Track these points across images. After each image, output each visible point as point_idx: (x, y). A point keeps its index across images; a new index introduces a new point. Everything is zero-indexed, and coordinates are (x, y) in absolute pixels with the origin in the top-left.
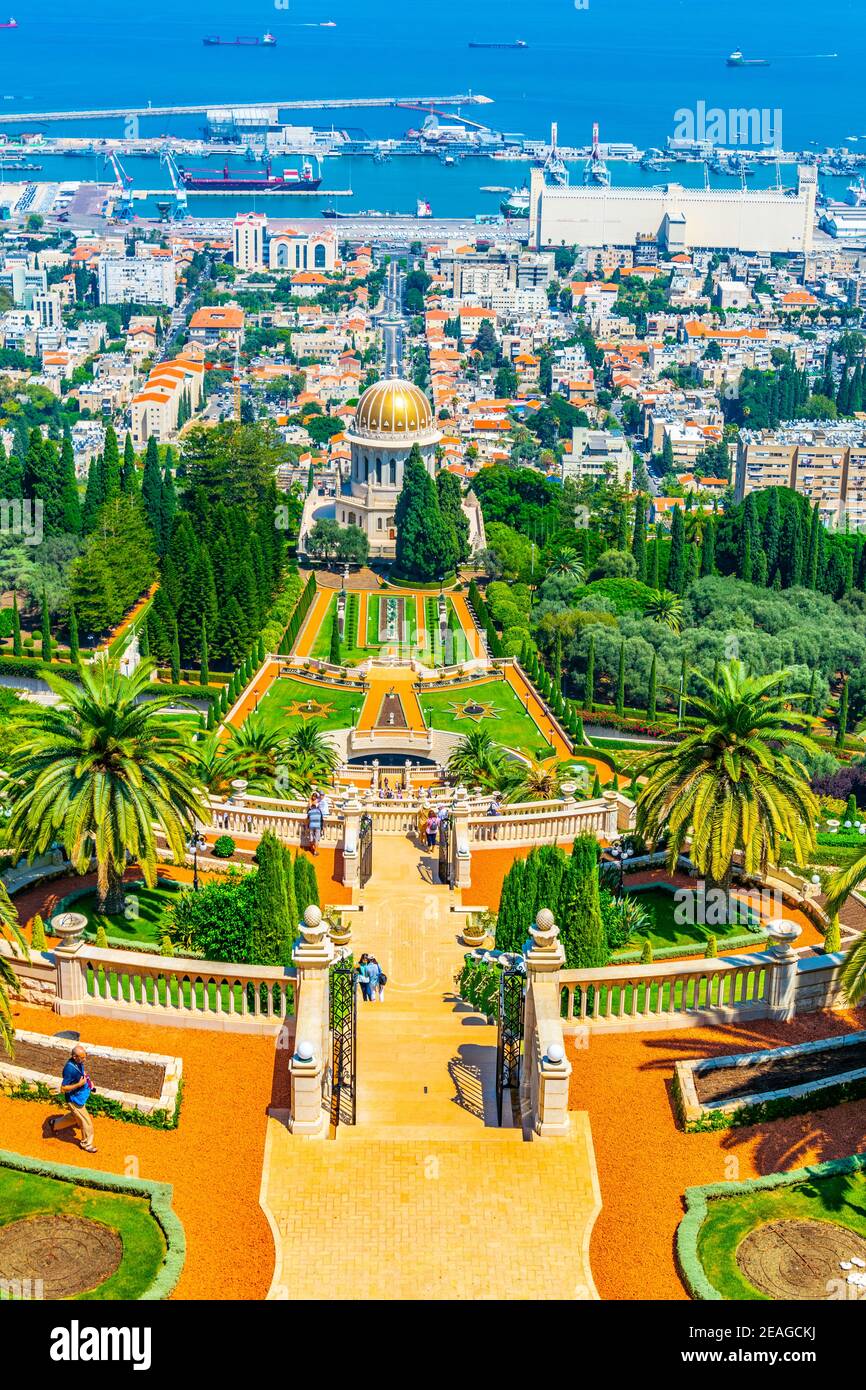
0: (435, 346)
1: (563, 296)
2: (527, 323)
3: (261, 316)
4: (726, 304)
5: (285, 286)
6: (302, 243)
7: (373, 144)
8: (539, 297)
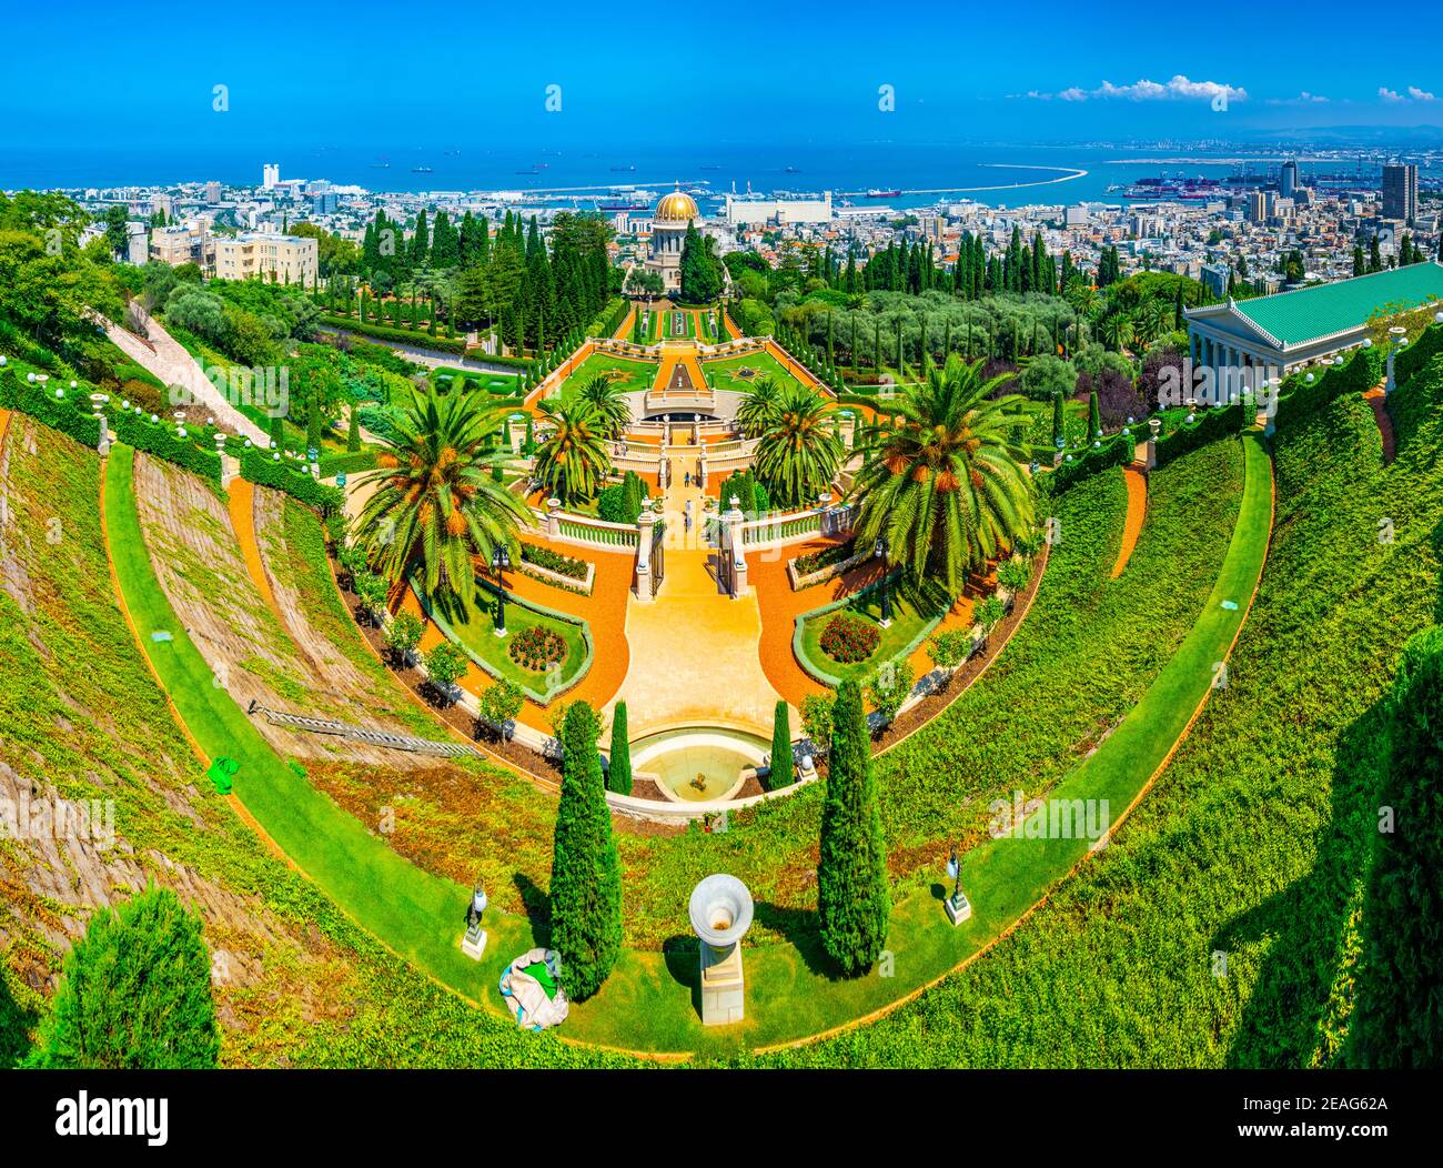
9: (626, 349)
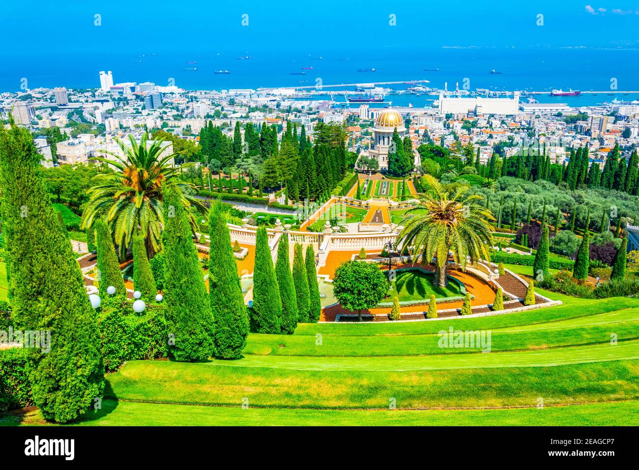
0: (412, 136)
1: (448, 125)
2: (437, 131)
3: (366, 129)
4: (493, 126)
5: (373, 123)
6: (378, 112)
7: (398, 91)
8: (441, 124)
9: (352, 202)
